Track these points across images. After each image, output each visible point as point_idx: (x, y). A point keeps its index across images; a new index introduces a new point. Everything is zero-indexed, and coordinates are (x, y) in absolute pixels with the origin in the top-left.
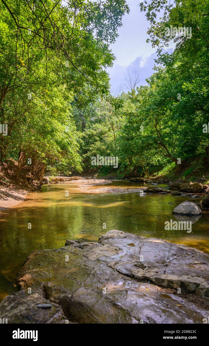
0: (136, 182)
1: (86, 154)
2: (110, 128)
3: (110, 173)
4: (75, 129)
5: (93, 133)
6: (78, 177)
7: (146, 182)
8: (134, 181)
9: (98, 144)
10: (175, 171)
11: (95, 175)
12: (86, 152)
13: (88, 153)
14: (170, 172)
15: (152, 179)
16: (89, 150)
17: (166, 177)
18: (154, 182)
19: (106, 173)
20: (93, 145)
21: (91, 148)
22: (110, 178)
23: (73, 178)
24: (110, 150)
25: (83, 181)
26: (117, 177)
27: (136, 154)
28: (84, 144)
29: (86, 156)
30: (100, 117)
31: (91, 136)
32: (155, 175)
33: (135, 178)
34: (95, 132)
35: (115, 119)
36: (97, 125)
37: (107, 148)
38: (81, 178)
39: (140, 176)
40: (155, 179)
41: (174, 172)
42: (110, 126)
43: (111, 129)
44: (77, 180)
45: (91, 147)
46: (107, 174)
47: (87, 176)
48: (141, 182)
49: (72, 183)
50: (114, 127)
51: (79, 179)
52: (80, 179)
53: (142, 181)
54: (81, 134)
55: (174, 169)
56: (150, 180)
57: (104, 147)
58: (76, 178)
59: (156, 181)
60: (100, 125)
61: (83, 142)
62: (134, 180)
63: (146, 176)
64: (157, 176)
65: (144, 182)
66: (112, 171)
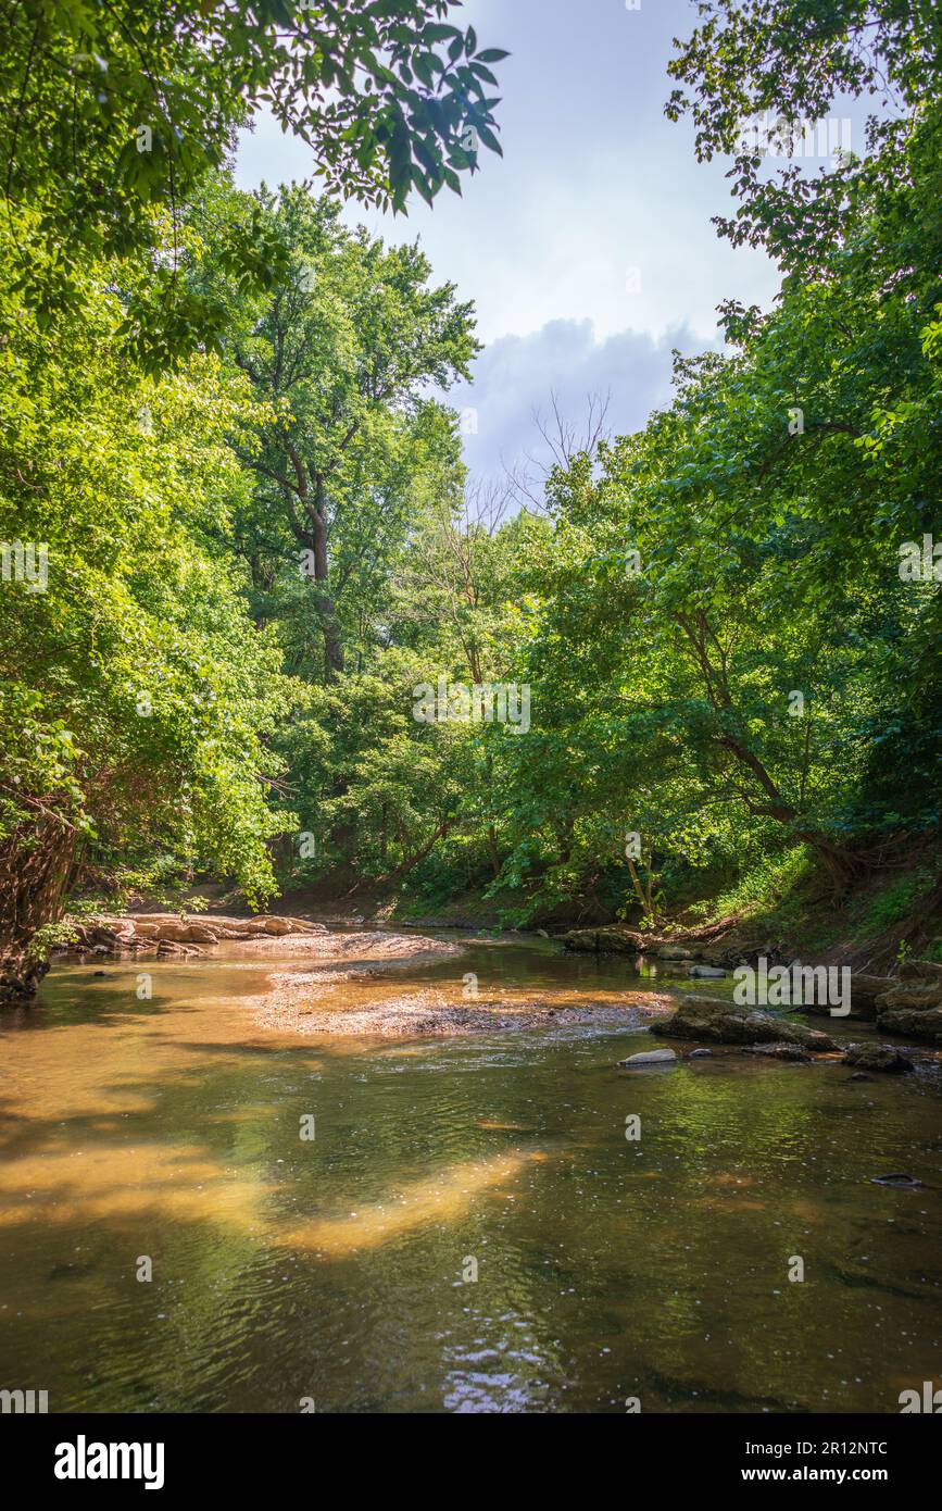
0: (597, 950)
1: (339, 800)
2: (463, 668)
3: (457, 897)
4: (276, 666)
5: (374, 690)
6: (289, 922)
7: (653, 954)
8: (582, 949)
9: (401, 746)
10: (809, 894)
11: (383, 906)
12: (341, 791)
13: (345, 792)
14: (778, 897)
15: (686, 940)
16: (353, 778)
17: (761, 927)
18: (699, 958)
19: (440, 896)
20: (375, 752)
21: (362, 769)
22: (459, 927)
23: (261, 924)
24: (462, 781)
25: (311, 941)
26: (489, 923)
27: (596, 802)
28: (328, 747)
29: (340, 807)
30: (415, 615)
31: (366, 708)
32: (699, 919)
33: (593, 931)
34: (384, 689)
35: (484, 623)
36: (396, 652)
37: (449, 769)
38: (303, 924)
39: (615, 920)
40: (702, 938)
41: (807, 904)
42: (462, 658)
43: (468, 673)
44: (279, 933)
45: (362, 760)
46: (443, 903)
47: (342, 913)
48: (621, 951)
49: (250, 957)
50: (482, 667)
51: (295, 930)
52: (299, 931)
53: (630, 950)
54: (308, 693)
55: (803, 882)
56: (673, 944)
57: (430, 765)
58: (274, 925)
59: (707, 953)
60: (413, 657)
61: (326, 735)
62: (585, 940)
63: (649, 921)
64: (710, 921)
65: (642, 951)
66: (468, 886)
